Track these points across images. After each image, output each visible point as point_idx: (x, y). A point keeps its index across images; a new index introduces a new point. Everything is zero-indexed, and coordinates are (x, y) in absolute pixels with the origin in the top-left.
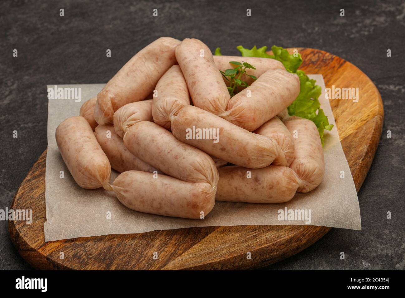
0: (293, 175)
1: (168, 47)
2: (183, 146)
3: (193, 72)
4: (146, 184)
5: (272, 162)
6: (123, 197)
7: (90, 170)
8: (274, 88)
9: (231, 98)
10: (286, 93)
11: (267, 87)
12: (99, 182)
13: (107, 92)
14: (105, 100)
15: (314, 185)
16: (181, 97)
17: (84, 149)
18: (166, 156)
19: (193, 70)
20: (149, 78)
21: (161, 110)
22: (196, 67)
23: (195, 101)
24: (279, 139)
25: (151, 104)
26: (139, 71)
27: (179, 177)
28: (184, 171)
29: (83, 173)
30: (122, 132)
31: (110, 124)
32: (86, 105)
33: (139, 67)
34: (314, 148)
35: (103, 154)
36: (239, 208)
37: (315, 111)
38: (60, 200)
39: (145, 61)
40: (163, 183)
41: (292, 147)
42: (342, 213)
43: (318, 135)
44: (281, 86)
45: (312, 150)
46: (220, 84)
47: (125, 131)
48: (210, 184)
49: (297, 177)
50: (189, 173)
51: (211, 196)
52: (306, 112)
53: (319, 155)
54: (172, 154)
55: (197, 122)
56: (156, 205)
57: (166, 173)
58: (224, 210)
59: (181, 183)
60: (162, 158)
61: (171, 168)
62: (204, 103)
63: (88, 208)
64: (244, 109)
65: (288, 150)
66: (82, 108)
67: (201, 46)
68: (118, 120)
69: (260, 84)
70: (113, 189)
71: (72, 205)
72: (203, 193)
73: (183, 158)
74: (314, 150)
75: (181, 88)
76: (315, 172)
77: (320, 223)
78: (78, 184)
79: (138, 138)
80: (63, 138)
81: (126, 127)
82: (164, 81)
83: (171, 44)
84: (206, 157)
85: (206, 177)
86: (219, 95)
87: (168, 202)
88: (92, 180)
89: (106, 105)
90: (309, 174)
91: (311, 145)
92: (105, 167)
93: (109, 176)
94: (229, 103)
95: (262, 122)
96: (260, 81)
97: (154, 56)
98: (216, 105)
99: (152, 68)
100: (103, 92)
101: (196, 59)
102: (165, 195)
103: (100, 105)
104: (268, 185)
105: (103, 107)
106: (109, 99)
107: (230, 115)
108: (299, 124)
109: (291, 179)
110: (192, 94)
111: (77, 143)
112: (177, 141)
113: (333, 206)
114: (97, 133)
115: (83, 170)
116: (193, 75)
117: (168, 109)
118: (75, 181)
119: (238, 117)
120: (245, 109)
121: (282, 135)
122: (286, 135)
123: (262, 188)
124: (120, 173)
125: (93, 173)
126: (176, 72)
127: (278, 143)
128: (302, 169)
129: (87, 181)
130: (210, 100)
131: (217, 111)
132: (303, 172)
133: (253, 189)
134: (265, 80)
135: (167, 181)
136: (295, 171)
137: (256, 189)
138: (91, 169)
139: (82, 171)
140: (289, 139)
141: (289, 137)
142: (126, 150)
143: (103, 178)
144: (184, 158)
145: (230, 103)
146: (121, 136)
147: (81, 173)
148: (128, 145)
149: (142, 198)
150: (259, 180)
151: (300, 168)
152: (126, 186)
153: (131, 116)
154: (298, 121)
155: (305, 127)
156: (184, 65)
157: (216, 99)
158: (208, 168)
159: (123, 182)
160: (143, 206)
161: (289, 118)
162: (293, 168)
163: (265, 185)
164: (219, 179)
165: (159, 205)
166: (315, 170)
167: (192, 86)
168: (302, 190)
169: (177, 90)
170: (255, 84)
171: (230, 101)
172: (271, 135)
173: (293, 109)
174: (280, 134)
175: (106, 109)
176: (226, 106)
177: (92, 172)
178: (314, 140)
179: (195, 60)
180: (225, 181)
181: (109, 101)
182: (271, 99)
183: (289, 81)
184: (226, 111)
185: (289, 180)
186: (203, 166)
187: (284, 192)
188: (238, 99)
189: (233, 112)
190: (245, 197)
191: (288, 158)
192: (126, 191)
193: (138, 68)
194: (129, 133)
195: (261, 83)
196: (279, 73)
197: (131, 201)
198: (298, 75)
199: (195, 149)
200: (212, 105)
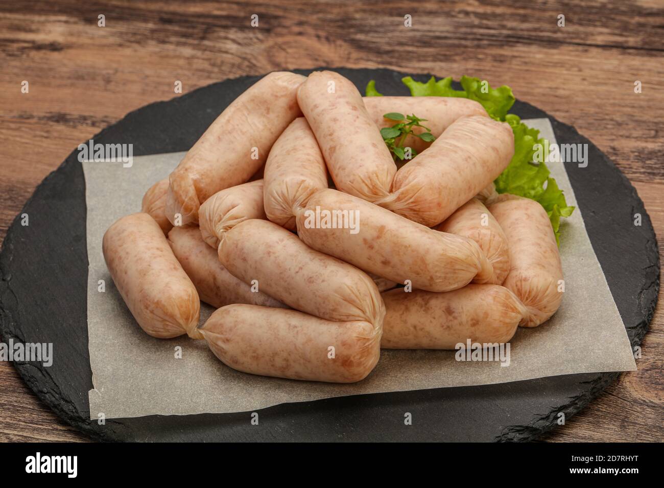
1: (286, 88)
2: (321, 260)
3: (329, 131)
4: (261, 327)
6: (222, 350)
7: (164, 306)
8: (470, 148)
9: (398, 169)
11: (458, 147)
12: (179, 325)
13: (186, 170)
14: (183, 184)
15: (548, 314)
16: (311, 174)
17: (153, 269)
18: (293, 278)
19: (329, 127)
21: (278, 198)
22: (335, 120)
23: (337, 180)
25: (262, 187)
26: (239, 132)
27: (317, 314)
28: (324, 303)
29: (152, 312)
30: (214, 239)
31: (193, 224)
32: (153, 191)
33: (238, 125)
35: (184, 278)
36: (422, 358)
37: (542, 183)
38: (116, 360)
39: (248, 114)
40: (290, 325)
41: (506, 252)
43: (549, 226)
44: (482, 144)
45: (541, 253)
47: (220, 238)
49: (518, 303)
50: (333, 306)
51: (373, 343)
52: (526, 187)
53: (554, 261)
54: (304, 275)
56: (279, 362)
57: (295, 307)
58: (395, 363)
59: (321, 324)
60: (286, 281)
61: (302, 298)
62: (352, 183)
63: (165, 371)
64: (421, 188)
66: (145, 198)
68: (207, 220)
69: (447, 143)
70: (204, 336)
71: (135, 368)
72: (359, 340)
73: (321, 280)
74: (545, 252)
75: (312, 158)
76: (548, 292)
78: (145, 330)
79: (243, 249)
80: (116, 252)
81: (222, 230)
82: (282, 147)
83: (290, 83)
84: (361, 276)
85: (364, 312)
86: (377, 167)
87: (300, 357)
88: (168, 323)
89: (187, 192)
90: (538, 296)
91: (539, 245)
92: (189, 300)
93: (197, 315)
94: (395, 178)
95: (453, 207)
96: (446, 138)
97: (263, 105)
98: (374, 184)
99: (261, 127)
100: (179, 171)
101: (333, 106)
102: (295, 345)
103: (174, 192)
104: (470, 318)
105: (181, 196)
106: (191, 182)
107: (399, 199)
108: (516, 208)
109: (508, 307)
110: (330, 167)
111: (140, 259)
112: (310, 252)
114: (173, 242)
115: (152, 306)
116: (331, 135)
117: (291, 197)
118: (138, 325)
119: (412, 202)
120: (423, 188)
121: (488, 232)
122: (493, 233)
123: (460, 325)
124: (216, 309)
125: (170, 310)
126: (302, 129)
127: (481, 246)
128: (526, 287)
129: (159, 325)
130: (362, 176)
131: (376, 194)
132: (527, 293)
133: (444, 327)
134: (454, 135)
135: (296, 320)
136: (514, 292)
137: (448, 327)
138: (166, 304)
139: (150, 308)
140: (500, 239)
141: (499, 234)
142: (222, 269)
143: (187, 319)
144: (323, 281)
145: (397, 178)
146: (213, 246)
147: (148, 311)
148: (227, 261)
149: (254, 352)
151: (521, 285)
152: (226, 332)
153: (230, 212)
154: (514, 203)
155: (526, 214)
156: (314, 119)
157: (373, 174)
158: (366, 295)
159: (221, 325)
160: (258, 365)
161: (498, 198)
162: (509, 285)
163: (464, 318)
164: (385, 313)
165: (284, 362)
166: (547, 289)
167: (330, 155)
168: (527, 324)
169: (304, 162)
170: (438, 144)
171: (396, 176)
172: (468, 233)
173: (504, 182)
174: (483, 231)
175: (186, 200)
176: (390, 185)
177: (167, 309)
178: (543, 236)
179: (332, 109)
180: (395, 317)
181: (190, 186)
182: (467, 168)
183: (495, 136)
184: (391, 194)
188: (410, 172)
189: (402, 193)
190: (431, 340)
192: (227, 341)
193: (236, 127)
194: (228, 240)
195: (447, 141)
196: (478, 122)
197: (235, 357)
198: (511, 125)
199: (342, 263)
200: (366, 185)
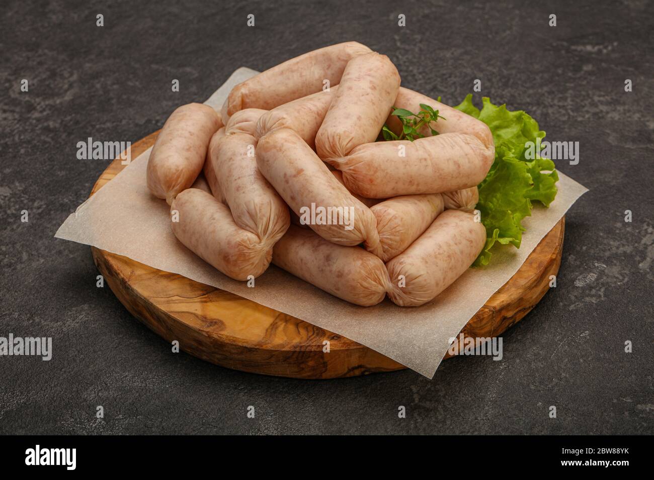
0: (377, 271)
5: (358, 243)
10: (449, 168)
20: (307, 86)
24: (384, 216)
34: (441, 251)
42: (419, 347)
46: (360, 120)
48: (260, 239)
55: (277, 150)
65: (388, 235)
67: (383, 66)
77: (378, 347)
113: (414, 334)
150: (330, 260)
185: (367, 275)
186: (258, 211)
187: (354, 288)
191: (386, 247)
